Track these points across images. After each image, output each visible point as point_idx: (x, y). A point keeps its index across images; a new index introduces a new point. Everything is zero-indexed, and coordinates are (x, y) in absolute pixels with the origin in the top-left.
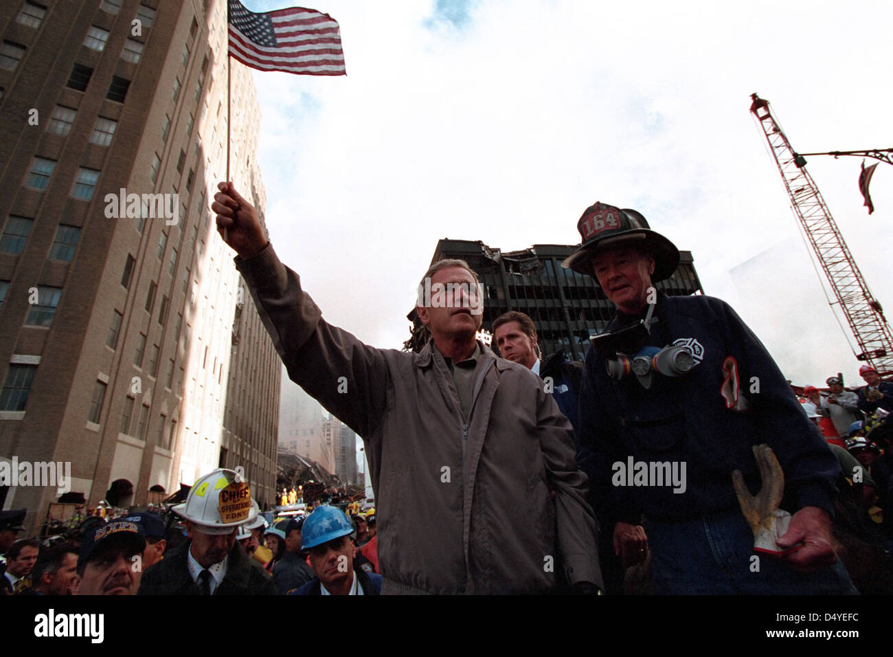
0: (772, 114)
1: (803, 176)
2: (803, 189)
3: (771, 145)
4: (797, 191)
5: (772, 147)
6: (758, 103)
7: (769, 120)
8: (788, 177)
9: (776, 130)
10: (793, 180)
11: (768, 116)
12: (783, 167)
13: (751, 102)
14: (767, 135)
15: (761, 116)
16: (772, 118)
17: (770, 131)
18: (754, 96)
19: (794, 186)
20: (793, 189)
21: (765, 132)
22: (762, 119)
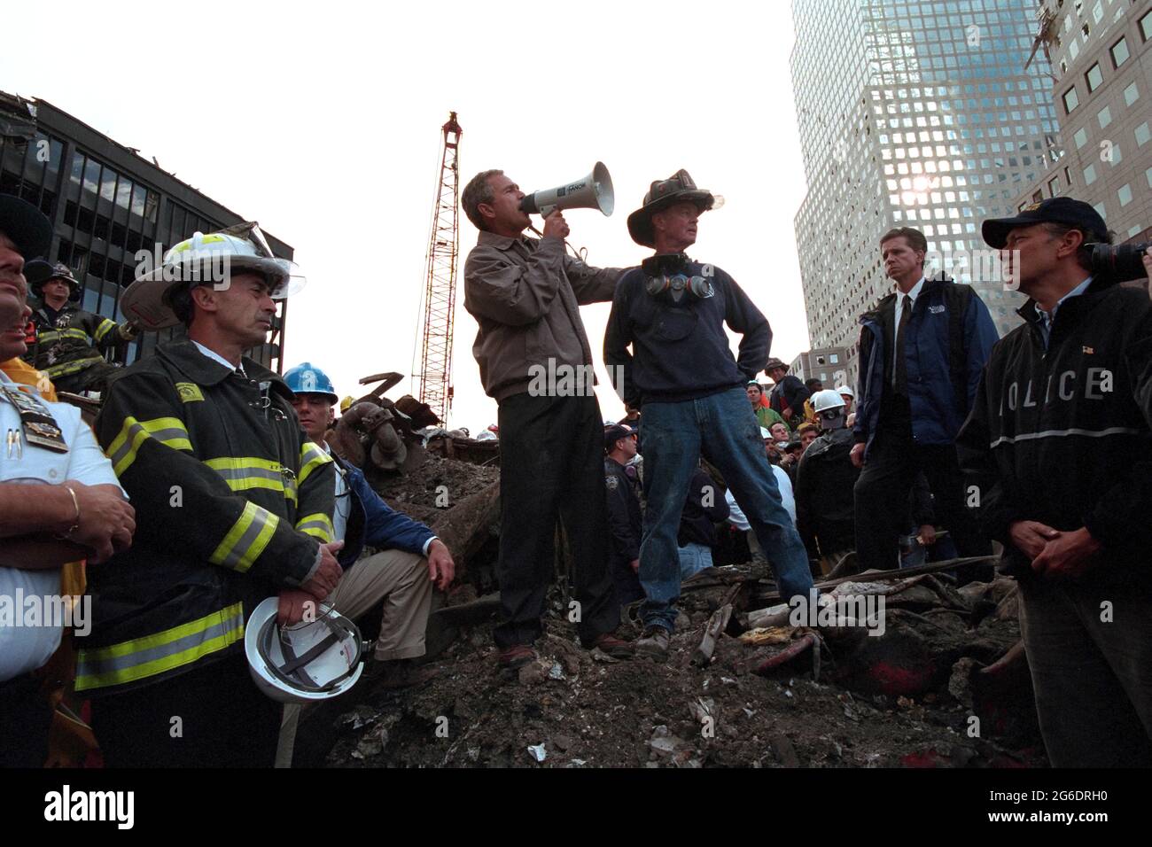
0: (459, 146)
1: (452, 230)
2: (445, 244)
3: (441, 179)
4: (439, 243)
5: (441, 182)
6: (452, 126)
7: (453, 150)
8: (441, 223)
9: (454, 167)
10: (442, 229)
11: (455, 146)
12: (441, 210)
13: (448, 119)
14: (444, 166)
15: (448, 141)
16: (456, 152)
17: (449, 164)
18: (454, 115)
19: (442, 236)
20: (438, 239)
21: (444, 162)
22: (448, 145)
